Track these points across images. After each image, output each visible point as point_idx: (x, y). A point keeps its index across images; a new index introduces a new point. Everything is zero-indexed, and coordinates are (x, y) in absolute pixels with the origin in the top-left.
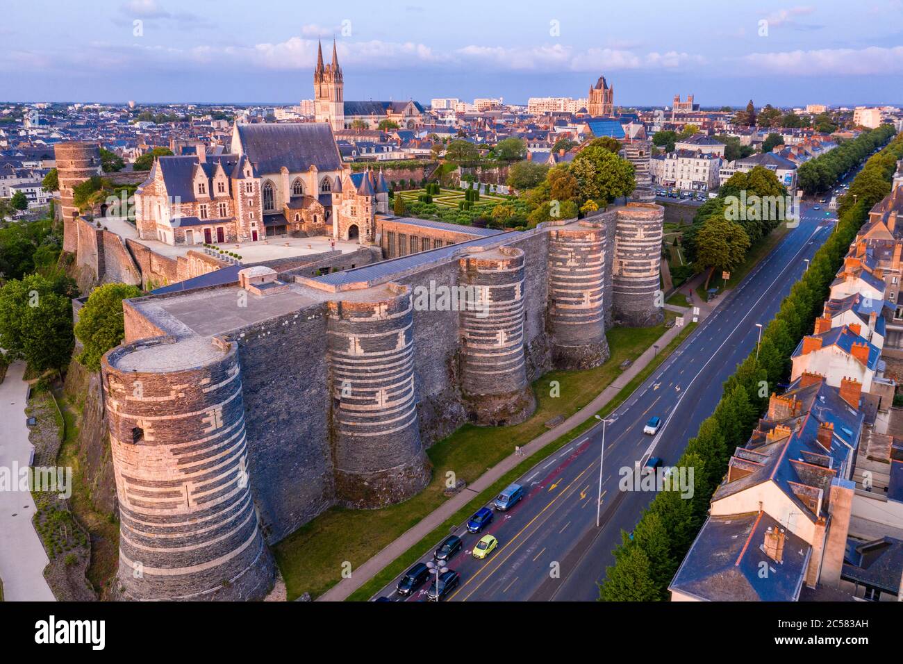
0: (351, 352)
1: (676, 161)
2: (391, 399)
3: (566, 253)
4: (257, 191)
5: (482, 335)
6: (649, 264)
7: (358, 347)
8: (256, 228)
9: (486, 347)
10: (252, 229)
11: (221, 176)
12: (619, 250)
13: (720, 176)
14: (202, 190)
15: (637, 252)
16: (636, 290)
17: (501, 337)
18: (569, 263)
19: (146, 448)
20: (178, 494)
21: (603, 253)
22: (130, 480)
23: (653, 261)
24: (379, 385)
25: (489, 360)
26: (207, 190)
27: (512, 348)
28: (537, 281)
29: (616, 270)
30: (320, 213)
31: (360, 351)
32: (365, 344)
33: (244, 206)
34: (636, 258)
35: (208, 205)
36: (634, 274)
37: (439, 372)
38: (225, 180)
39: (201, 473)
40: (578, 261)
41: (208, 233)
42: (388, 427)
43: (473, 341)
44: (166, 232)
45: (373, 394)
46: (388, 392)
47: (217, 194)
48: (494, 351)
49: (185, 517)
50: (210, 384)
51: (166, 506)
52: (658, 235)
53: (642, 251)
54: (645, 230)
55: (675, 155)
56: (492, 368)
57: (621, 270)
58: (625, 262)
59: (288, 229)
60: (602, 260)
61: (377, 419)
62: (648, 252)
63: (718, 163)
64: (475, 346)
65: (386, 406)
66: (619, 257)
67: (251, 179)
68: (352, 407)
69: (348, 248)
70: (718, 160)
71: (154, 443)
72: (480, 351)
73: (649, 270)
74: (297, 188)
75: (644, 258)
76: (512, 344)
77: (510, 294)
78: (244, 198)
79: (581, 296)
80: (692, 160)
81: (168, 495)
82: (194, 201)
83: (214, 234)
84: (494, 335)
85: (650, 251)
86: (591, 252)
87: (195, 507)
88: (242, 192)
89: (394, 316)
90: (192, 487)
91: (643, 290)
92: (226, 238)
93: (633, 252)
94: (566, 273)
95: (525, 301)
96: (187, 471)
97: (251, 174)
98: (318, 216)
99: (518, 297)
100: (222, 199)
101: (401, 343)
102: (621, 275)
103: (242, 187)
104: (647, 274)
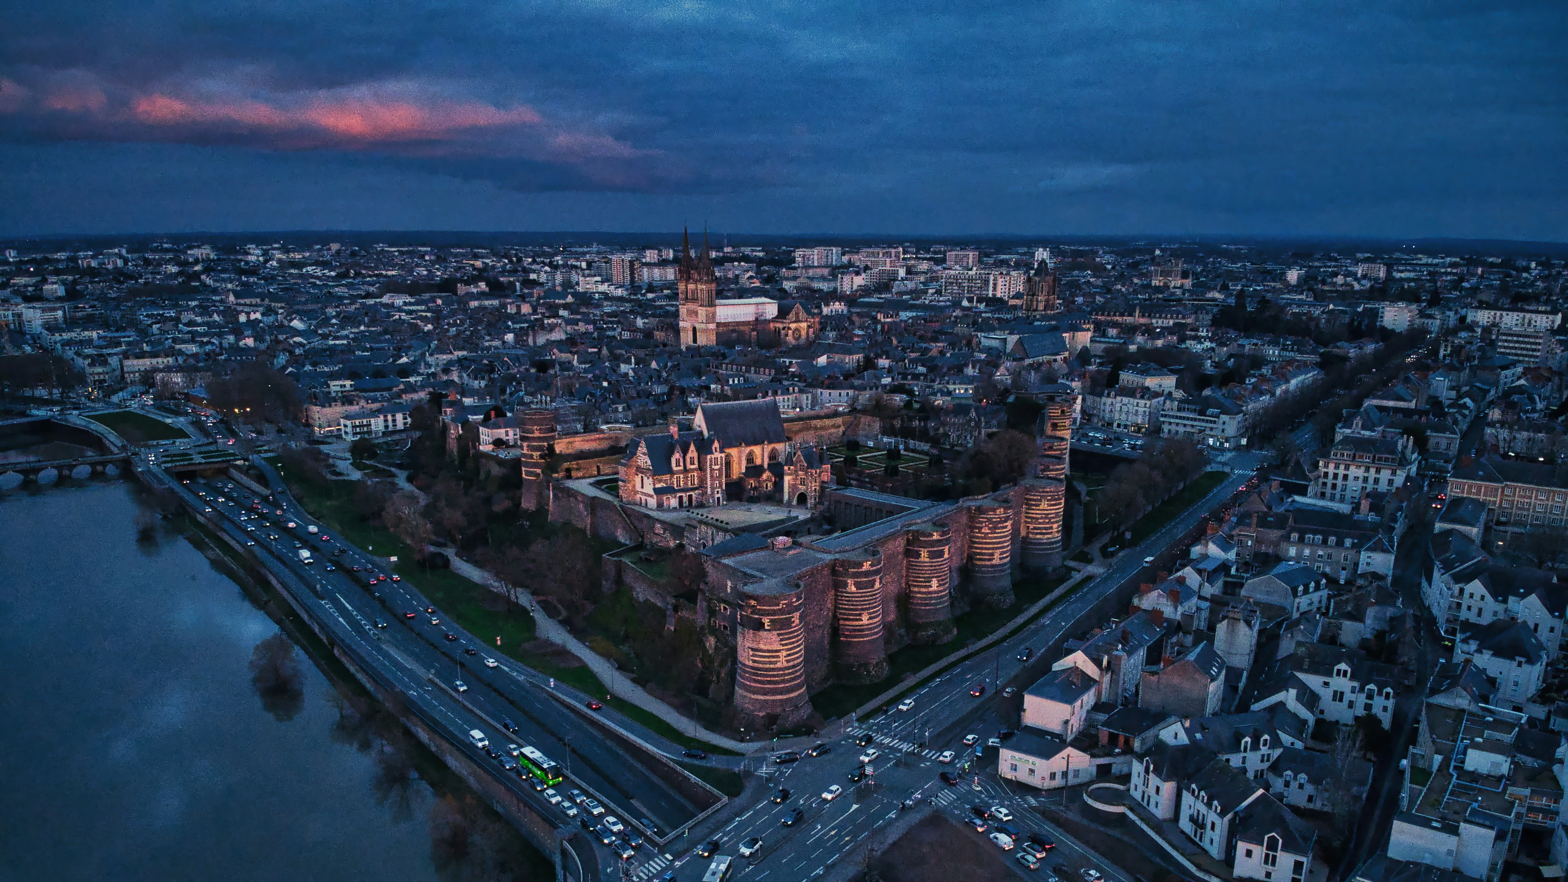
0: (848, 590)
1: (1114, 400)
2: (870, 618)
3: (982, 523)
4: (722, 464)
5: (921, 582)
6: (1051, 528)
7: (853, 587)
8: (719, 495)
9: (923, 590)
10: (717, 496)
11: (692, 452)
12: (1027, 517)
13: (1162, 419)
14: (678, 465)
15: (1042, 518)
16: (1039, 550)
17: (934, 583)
18: (983, 531)
19: (765, 633)
20: (778, 657)
21: (1009, 523)
22: (753, 649)
23: (1055, 526)
24: (863, 610)
25: (925, 599)
26: (682, 464)
27: (941, 591)
28: (959, 544)
29: (1023, 533)
30: (771, 481)
31: (854, 589)
32: (858, 585)
33: (712, 476)
34: (1040, 523)
35: (682, 476)
36: (1038, 536)
37: (892, 606)
38: (695, 455)
39: (790, 646)
40: (990, 529)
41: (681, 498)
42: (867, 635)
43: (915, 586)
44: (649, 499)
45: (860, 615)
46: (869, 614)
47: (689, 467)
48: (930, 593)
49: (780, 669)
50: (797, 601)
51: (771, 663)
52: (1060, 504)
53: (1046, 518)
54: (1048, 500)
55: (1113, 393)
56: (927, 605)
57: (1028, 533)
58: (1031, 526)
59: (745, 497)
60: (1009, 527)
61: (862, 630)
62: (1050, 519)
63: (1162, 403)
64: (916, 589)
65: (867, 622)
66: (1026, 522)
67: (718, 455)
68: (847, 623)
69: (802, 515)
70: (1163, 398)
71: (769, 630)
72: (920, 593)
73: (1051, 533)
74: (750, 459)
75: (1048, 523)
76: (941, 588)
77: (941, 554)
78: (712, 470)
79: (992, 554)
80: (1132, 400)
81: (773, 657)
82: (671, 472)
83: (685, 499)
84: (929, 582)
85: (1053, 518)
86: (1000, 522)
87: (785, 664)
88: (711, 465)
89: (874, 568)
90: (785, 653)
91: (1047, 549)
92: (694, 503)
93: (1037, 519)
94: (982, 538)
95: (950, 558)
96: (783, 645)
97: (718, 450)
98: (769, 485)
99: (946, 556)
100: (693, 470)
101: (877, 585)
102: (1027, 537)
103: (711, 461)
104: (1050, 536)
